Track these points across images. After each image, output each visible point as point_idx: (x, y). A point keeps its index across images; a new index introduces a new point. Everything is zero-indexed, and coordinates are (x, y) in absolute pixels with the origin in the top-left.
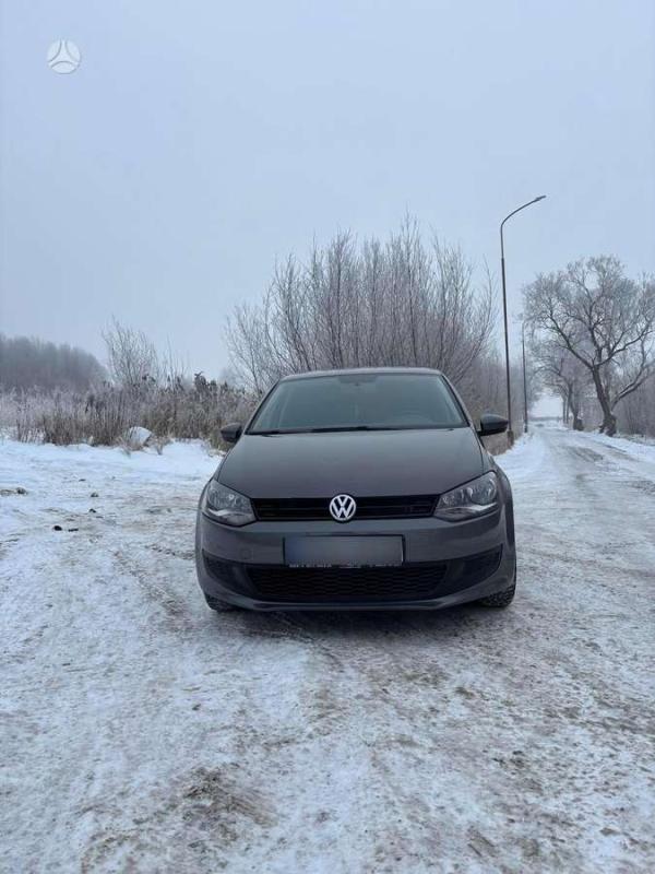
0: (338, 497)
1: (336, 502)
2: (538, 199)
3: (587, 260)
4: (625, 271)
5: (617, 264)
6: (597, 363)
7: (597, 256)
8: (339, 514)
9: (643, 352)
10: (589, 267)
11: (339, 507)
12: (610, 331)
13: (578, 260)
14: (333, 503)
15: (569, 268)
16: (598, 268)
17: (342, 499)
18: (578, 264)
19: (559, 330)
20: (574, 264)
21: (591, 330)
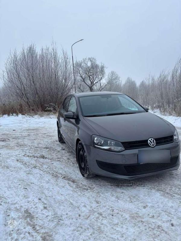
0: (150, 139)
1: (150, 140)
2: (81, 40)
3: (88, 58)
4: (97, 61)
5: (95, 60)
6: (91, 86)
7: (90, 57)
8: (152, 144)
9: (100, 83)
10: (88, 59)
11: (151, 142)
12: (93, 78)
13: (86, 57)
14: (149, 141)
15: (83, 59)
16: (90, 60)
17: (151, 139)
18: (86, 59)
19: (81, 77)
20: (84, 59)
21: (89, 77)
